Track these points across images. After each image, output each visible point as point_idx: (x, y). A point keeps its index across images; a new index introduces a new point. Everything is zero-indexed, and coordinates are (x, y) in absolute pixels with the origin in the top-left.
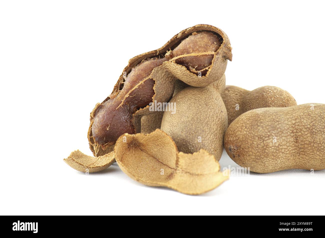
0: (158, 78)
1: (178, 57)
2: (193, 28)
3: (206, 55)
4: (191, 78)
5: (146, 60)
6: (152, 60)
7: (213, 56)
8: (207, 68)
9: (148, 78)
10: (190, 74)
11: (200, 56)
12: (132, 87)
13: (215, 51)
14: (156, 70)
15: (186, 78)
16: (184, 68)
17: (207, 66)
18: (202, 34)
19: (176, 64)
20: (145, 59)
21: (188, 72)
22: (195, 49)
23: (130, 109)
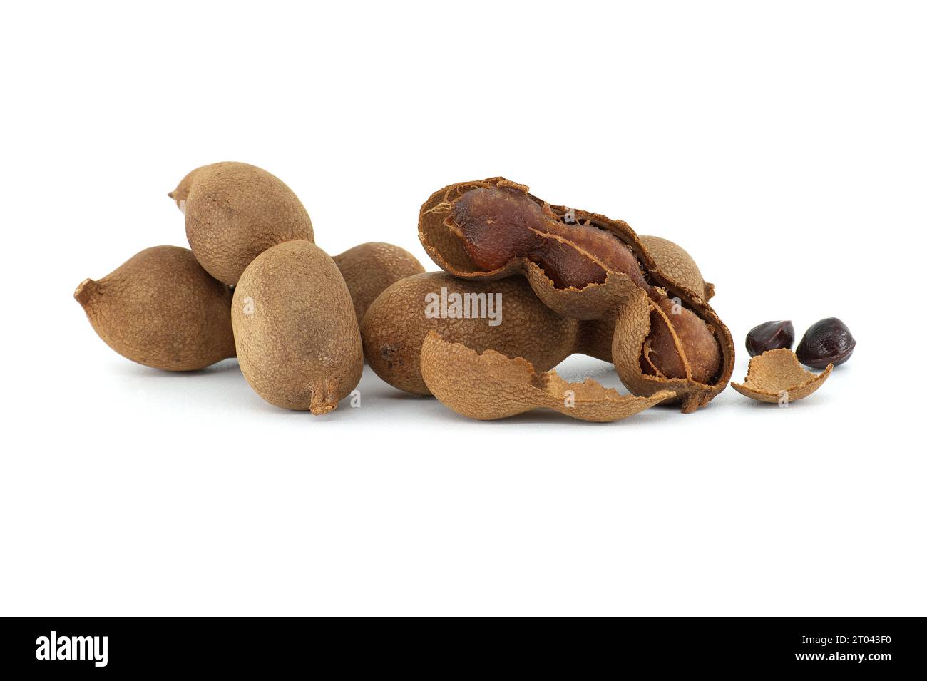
0: (611, 287)
1: (663, 314)
2: (718, 322)
3: (683, 364)
4: (633, 350)
5: (634, 252)
6: (637, 264)
7: (684, 376)
8: (658, 373)
9: (606, 269)
10: (640, 345)
11: (678, 354)
12: (579, 242)
13: (693, 378)
14: (625, 279)
15: (628, 340)
16: (647, 331)
17: (662, 371)
18: (714, 343)
19: (648, 313)
20: (634, 249)
21: (642, 340)
22: (687, 341)
23: (535, 250)
